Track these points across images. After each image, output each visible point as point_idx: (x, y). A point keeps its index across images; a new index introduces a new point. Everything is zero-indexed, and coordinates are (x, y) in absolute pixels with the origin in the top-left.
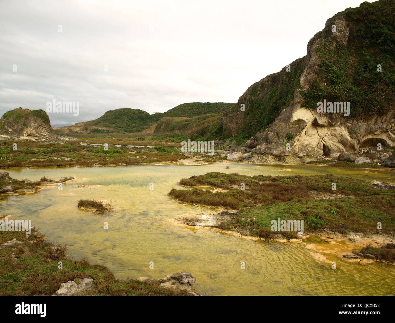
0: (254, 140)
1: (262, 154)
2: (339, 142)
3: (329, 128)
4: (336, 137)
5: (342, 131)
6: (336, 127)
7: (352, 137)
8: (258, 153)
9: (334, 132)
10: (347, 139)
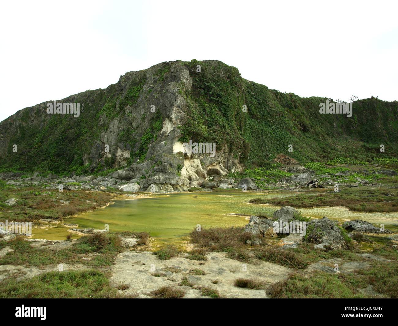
0: (129, 171)
1: (162, 184)
2: (195, 172)
3: (190, 160)
4: (194, 168)
5: (198, 163)
6: (195, 159)
7: (203, 168)
8: (158, 183)
9: (193, 164)
10: (200, 170)
